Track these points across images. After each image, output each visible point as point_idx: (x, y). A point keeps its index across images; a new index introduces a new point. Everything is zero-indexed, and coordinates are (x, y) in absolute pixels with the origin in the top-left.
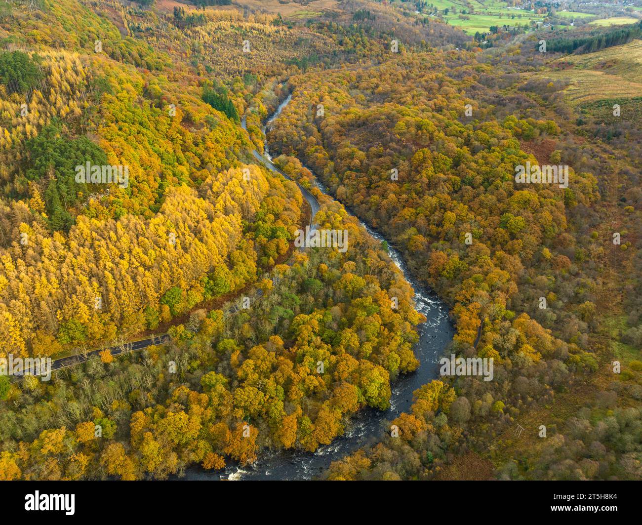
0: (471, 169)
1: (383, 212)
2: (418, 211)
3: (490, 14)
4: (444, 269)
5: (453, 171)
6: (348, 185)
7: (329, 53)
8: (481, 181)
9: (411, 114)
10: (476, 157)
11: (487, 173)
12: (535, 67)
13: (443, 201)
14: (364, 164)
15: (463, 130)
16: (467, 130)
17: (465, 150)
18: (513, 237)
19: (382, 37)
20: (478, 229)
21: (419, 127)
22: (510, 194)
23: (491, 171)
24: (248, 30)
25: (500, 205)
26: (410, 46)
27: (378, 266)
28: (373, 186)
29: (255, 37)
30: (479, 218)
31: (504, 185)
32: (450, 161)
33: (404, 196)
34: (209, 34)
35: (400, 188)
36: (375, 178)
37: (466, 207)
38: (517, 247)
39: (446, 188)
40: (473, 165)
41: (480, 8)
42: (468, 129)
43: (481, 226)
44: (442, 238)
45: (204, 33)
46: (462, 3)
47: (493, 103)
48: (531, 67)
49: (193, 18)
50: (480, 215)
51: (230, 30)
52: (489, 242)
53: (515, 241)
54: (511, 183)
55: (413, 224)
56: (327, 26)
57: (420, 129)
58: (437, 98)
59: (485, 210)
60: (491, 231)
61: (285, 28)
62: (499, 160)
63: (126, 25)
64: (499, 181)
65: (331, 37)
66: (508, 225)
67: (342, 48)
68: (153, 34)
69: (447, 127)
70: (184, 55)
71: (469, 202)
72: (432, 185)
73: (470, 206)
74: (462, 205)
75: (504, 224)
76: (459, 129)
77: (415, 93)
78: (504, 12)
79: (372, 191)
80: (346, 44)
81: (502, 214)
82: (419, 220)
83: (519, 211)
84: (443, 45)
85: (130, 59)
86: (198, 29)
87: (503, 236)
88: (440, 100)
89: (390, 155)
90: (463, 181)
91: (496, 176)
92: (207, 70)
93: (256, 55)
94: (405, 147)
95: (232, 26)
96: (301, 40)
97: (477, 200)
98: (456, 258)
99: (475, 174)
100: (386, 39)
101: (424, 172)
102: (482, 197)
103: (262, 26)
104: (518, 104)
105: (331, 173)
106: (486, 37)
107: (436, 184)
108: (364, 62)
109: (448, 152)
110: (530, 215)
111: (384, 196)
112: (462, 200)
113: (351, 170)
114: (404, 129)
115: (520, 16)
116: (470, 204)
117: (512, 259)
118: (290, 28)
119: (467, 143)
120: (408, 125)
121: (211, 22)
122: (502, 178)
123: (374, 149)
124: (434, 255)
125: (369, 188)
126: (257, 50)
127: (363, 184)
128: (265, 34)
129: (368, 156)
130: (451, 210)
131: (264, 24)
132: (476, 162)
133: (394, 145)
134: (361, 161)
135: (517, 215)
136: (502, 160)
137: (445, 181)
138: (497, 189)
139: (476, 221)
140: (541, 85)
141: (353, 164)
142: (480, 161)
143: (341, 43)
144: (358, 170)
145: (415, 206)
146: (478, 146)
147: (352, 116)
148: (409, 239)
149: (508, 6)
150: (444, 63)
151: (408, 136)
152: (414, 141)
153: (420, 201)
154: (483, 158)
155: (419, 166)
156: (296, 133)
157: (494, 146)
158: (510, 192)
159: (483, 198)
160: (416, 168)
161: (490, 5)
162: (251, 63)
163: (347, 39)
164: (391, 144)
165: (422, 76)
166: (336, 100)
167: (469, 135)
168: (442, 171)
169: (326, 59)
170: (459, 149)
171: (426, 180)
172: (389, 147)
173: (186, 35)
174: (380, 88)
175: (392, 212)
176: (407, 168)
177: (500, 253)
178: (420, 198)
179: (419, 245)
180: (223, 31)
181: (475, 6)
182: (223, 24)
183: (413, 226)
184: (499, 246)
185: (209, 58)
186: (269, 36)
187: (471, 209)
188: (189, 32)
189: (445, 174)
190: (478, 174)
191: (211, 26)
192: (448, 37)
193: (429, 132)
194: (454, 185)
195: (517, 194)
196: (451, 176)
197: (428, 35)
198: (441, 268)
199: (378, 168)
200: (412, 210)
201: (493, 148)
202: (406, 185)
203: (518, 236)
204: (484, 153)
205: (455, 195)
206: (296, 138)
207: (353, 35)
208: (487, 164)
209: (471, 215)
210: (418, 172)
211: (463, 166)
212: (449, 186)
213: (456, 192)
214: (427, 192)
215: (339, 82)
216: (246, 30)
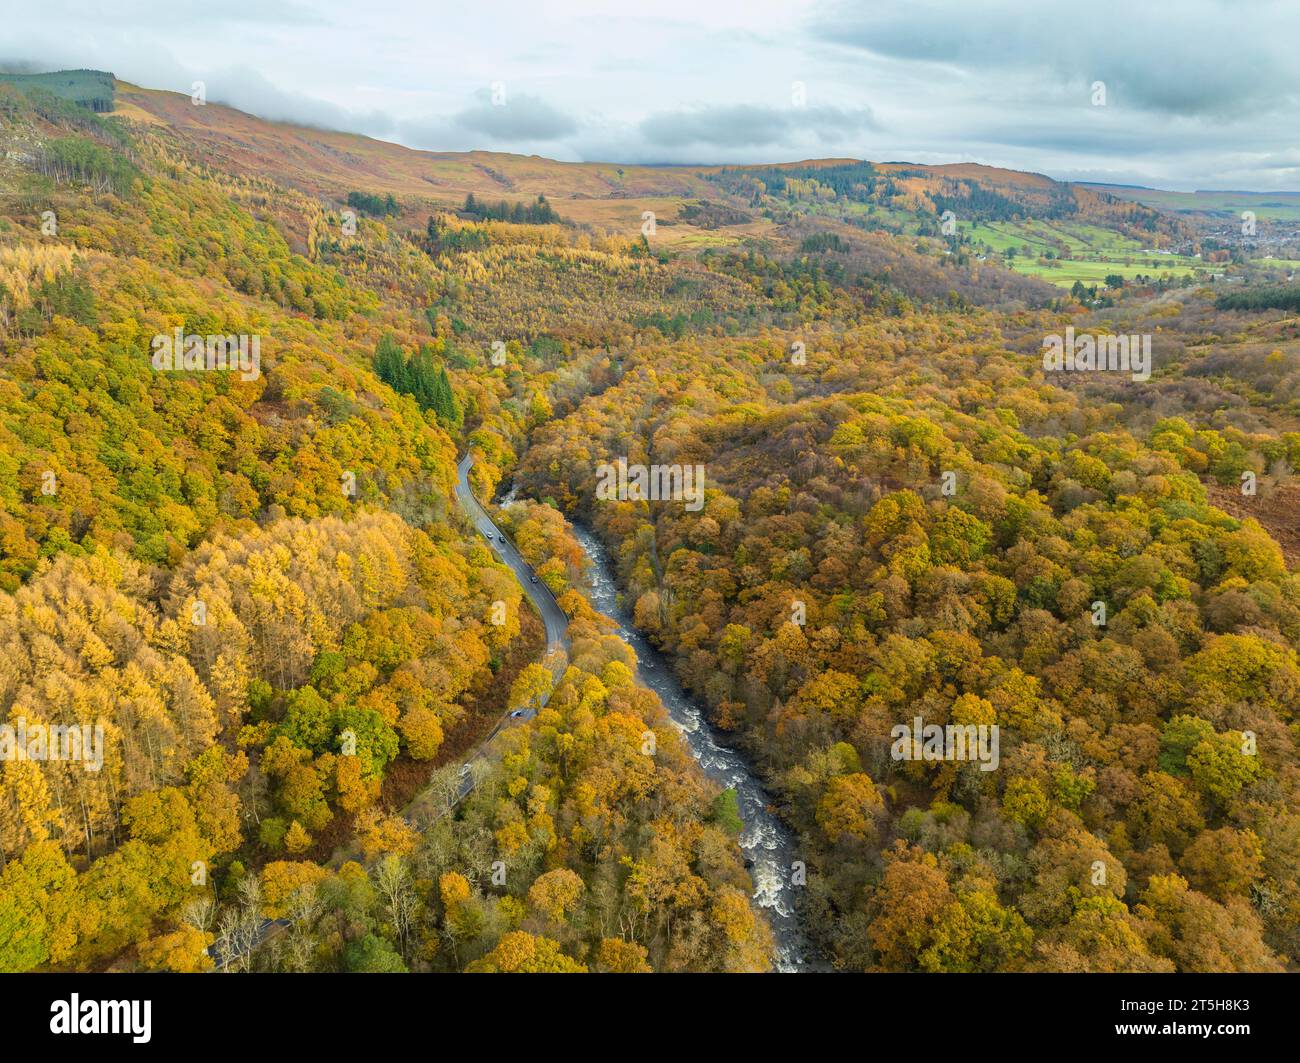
0: (1052, 557)
1: (755, 681)
2: (867, 686)
3: (1107, 260)
4: (928, 943)
5: (994, 560)
6: (673, 590)
7: (739, 310)
8: (1084, 596)
9: (885, 409)
10: (1066, 519)
11: (1104, 572)
12: (1221, 335)
13: (951, 658)
14: (729, 531)
15: (1029, 448)
16: (1045, 450)
17: (1036, 505)
18: (1217, 813)
19: (861, 284)
20: (1078, 770)
21: (901, 438)
22: (1192, 646)
23: (1119, 566)
24: (572, 261)
25: (1154, 683)
26: (923, 301)
27: (671, 900)
28: (743, 595)
29: (585, 275)
30: (1079, 724)
31: (1167, 611)
32: (983, 530)
33: (828, 632)
34: (487, 266)
35: (821, 606)
36: (749, 570)
37: (1033, 680)
38: (1237, 861)
39: (968, 613)
40: (1061, 545)
41: (1084, 250)
42: (1044, 447)
43: (1085, 760)
44: (944, 794)
45: (476, 263)
46: (1044, 242)
47: (1119, 399)
48: (1210, 336)
49: (459, 236)
50: (1083, 713)
51: (533, 262)
52: (1120, 827)
53: (1226, 832)
54: (1189, 605)
55: (844, 729)
56: (744, 261)
57: (906, 445)
58: (968, 386)
59: (1102, 698)
60: (1126, 779)
61: (653, 262)
62: (1143, 533)
63: (311, 240)
64: (1146, 598)
65: (748, 281)
66: (1190, 761)
67: (771, 302)
68: (362, 258)
69: (985, 441)
70: (419, 300)
71: (1045, 663)
72: (920, 600)
73: (1045, 679)
74: (1017, 672)
75: (1179, 758)
76: (1019, 446)
77: (915, 376)
78: (1138, 256)
79: (737, 610)
80: (780, 294)
81: (1165, 714)
82: (866, 719)
83: (1230, 710)
84: (998, 302)
85: (280, 293)
86: (467, 256)
87: (1174, 808)
88: (973, 388)
89: (809, 509)
90: (1023, 594)
91: (1136, 581)
92: (453, 328)
93: (575, 308)
94: (855, 488)
95: (541, 255)
96: (681, 283)
97: (1071, 659)
98: (984, 896)
99: (1066, 571)
100: (870, 287)
101: (898, 558)
102: (1090, 650)
103: (603, 256)
104: (1187, 397)
105: (638, 552)
106: (1098, 294)
107: (936, 598)
108: (815, 329)
109: (978, 502)
110: (1278, 726)
111: (768, 628)
112: (1019, 656)
113: (691, 546)
114: (858, 443)
115: (1170, 264)
116: (1049, 671)
117: (1221, 917)
118: (662, 261)
119: (1043, 482)
120: (869, 433)
121: (497, 246)
122: (1159, 589)
123: (764, 492)
124: (897, 870)
125: (730, 600)
126: (583, 298)
127: (717, 587)
128: (607, 271)
129: (744, 511)
130: (981, 692)
131: (609, 252)
132: (1070, 537)
133: (822, 482)
134: (723, 524)
135: (1222, 726)
136: (1155, 532)
137: (964, 590)
138: (1142, 625)
139: (1065, 738)
140: (1246, 359)
141: (697, 529)
142: (1082, 532)
143: (769, 294)
144: (709, 549)
145: (861, 666)
146: (1074, 494)
147: (739, 417)
148: (824, 786)
149: (1144, 248)
150: (998, 331)
151: (866, 460)
152: (883, 475)
153: (876, 652)
154: (1091, 523)
155: (887, 540)
156: (586, 454)
157: (1124, 491)
158: (1189, 636)
159: (1094, 654)
160: (876, 548)
161: (1104, 246)
162: (561, 320)
163: (783, 285)
164: (813, 481)
165: (940, 350)
166: (720, 389)
167: (1046, 464)
168: (957, 559)
169: (729, 319)
170: (1014, 496)
171: (900, 584)
172: (809, 489)
173: (440, 267)
174: (834, 370)
175: (784, 684)
176: (849, 547)
177: (1168, 885)
178: (880, 640)
179: (853, 814)
180: (519, 262)
181: (1072, 248)
182: (521, 249)
183: (845, 736)
184: (1160, 852)
185: (471, 308)
186: (615, 274)
187: (1049, 690)
188: (447, 261)
189: (964, 569)
190: (1076, 572)
191: (495, 252)
192: (1010, 287)
193: (928, 454)
194: (993, 604)
195: (1218, 646)
196: (983, 575)
197: (965, 283)
198: (915, 937)
199: (765, 542)
200: (848, 681)
201: (1121, 497)
202: (839, 600)
203: (1237, 808)
204: (1097, 511)
205: (996, 638)
206: (583, 463)
207: (796, 278)
208: (1104, 543)
209: (1051, 714)
210: (883, 560)
211: (1024, 546)
212: (977, 607)
213: (1001, 628)
214: (902, 622)
215: (740, 357)
216: (568, 261)
